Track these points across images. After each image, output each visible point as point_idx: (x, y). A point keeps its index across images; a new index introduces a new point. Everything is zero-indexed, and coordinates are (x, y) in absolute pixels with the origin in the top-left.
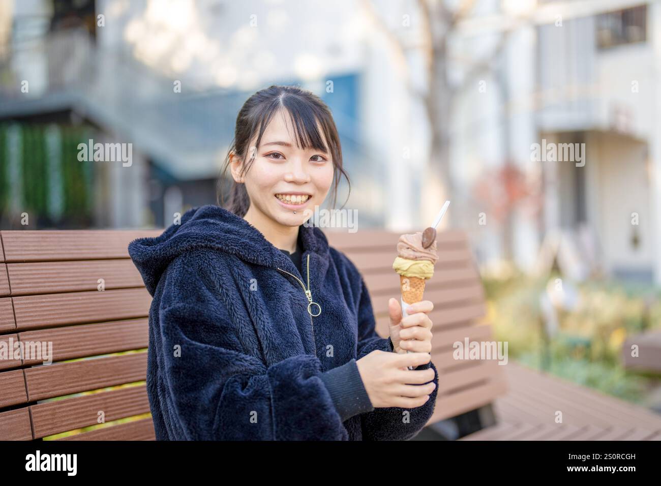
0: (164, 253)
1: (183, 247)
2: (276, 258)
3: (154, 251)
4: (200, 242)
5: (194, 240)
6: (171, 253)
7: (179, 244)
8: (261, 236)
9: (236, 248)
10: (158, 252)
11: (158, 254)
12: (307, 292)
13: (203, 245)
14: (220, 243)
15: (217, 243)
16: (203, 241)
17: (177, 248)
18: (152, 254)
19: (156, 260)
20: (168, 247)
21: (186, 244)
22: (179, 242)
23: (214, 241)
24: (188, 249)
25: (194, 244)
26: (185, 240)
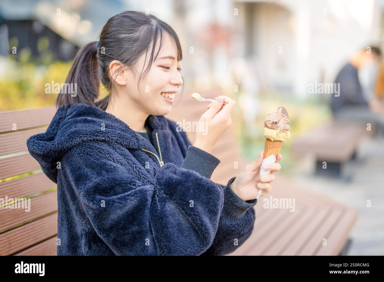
0: (61, 147)
1: (77, 141)
2: (141, 142)
3: (53, 145)
4: (90, 137)
5: (85, 136)
6: (67, 146)
7: (74, 139)
8: (127, 127)
9: (115, 138)
10: (57, 145)
11: (57, 148)
12: (160, 163)
13: (91, 139)
14: (104, 137)
15: (101, 137)
16: (92, 136)
17: (72, 142)
18: (51, 147)
19: (55, 152)
20: (65, 142)
21: (79, 139)
22: (73, 138)
23: (100, 136)
24: (80, 142)
25: (85, 139)
26: (77, 136)
